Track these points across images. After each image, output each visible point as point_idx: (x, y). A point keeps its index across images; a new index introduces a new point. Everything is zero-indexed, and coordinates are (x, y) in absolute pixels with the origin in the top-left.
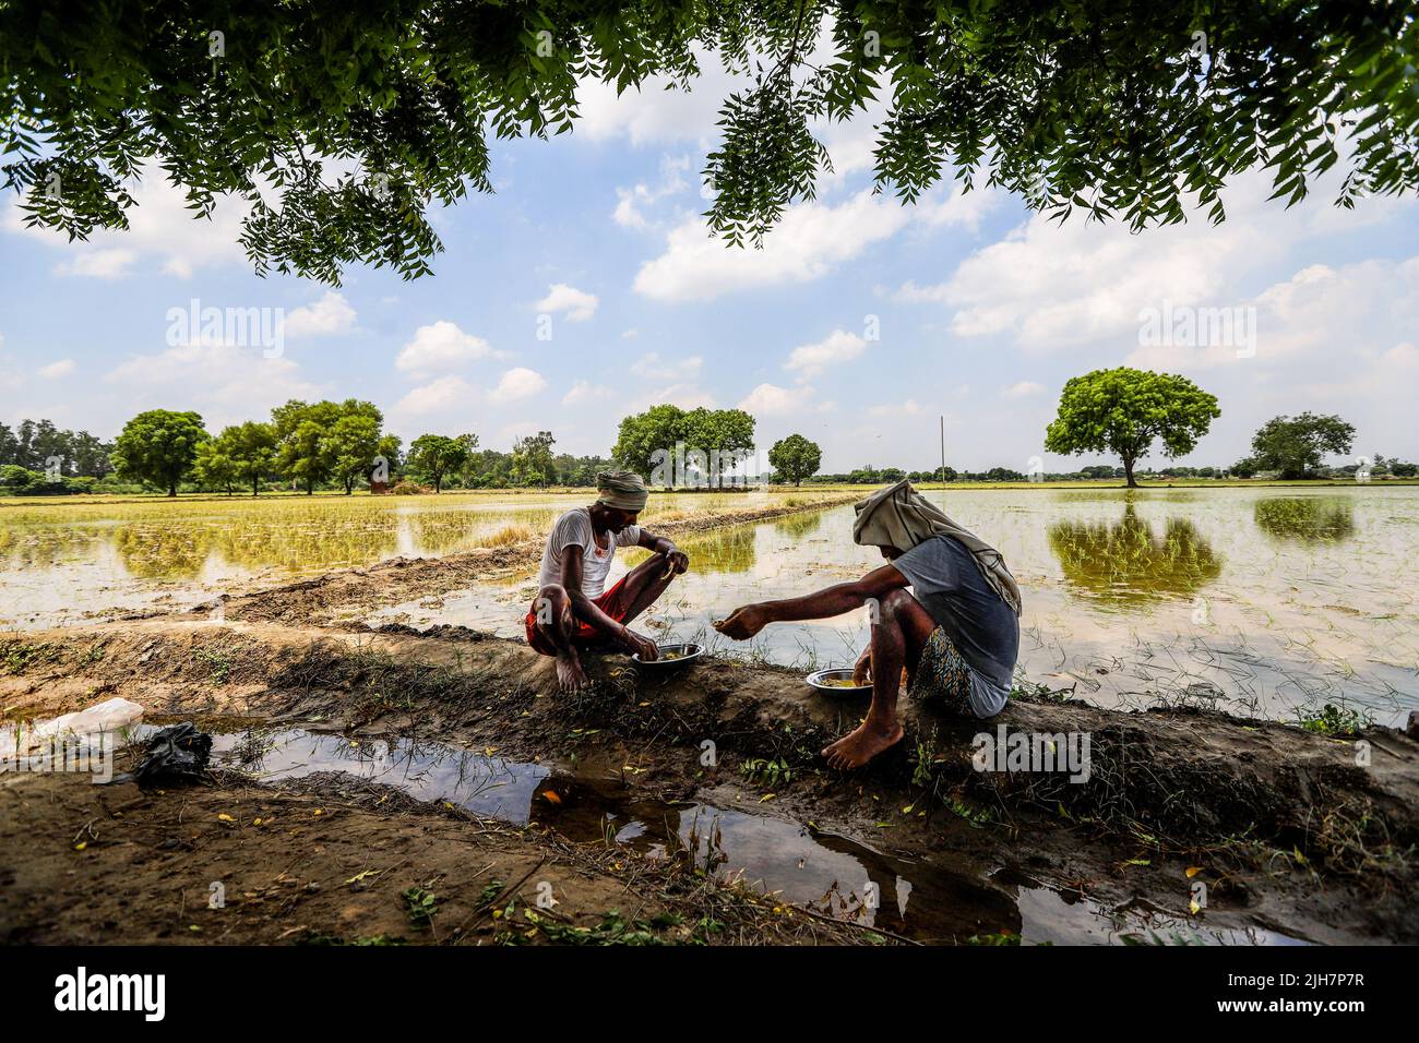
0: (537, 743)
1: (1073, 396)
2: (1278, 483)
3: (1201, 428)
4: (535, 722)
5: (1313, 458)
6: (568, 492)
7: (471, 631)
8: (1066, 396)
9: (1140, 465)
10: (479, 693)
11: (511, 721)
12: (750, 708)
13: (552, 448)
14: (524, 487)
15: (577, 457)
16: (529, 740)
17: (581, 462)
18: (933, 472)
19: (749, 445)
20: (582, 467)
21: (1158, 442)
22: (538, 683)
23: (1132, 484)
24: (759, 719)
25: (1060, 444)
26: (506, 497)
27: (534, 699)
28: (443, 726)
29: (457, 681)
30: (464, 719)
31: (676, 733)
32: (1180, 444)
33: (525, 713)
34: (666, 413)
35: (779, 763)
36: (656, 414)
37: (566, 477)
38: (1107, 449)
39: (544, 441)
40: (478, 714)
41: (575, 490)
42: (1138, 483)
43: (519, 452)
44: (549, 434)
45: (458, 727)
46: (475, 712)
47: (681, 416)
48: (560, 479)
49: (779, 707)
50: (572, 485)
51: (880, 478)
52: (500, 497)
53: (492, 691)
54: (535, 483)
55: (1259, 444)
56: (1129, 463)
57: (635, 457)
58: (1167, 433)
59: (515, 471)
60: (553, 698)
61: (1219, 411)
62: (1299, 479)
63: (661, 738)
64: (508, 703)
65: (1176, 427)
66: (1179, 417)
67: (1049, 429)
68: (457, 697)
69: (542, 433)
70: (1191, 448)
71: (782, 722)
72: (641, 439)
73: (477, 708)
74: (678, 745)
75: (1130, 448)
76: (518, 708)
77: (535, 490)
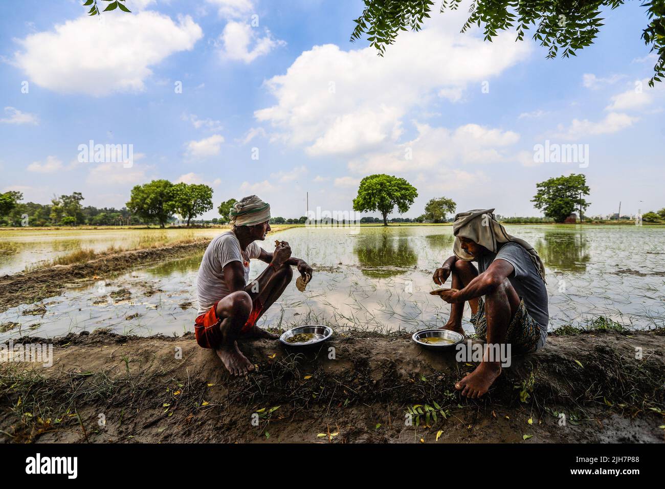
0: (229, 429)
1: (365, 186)
2: (433, 224)
3: (411, 201)
4: (218, 410)
5: (444, 215)
6: (95, 229)
7: (114, 336)
8: (362, 185)
9: (390, 217)
10: (149, 393)
11: (195, 413)
12: (391, 367)
13: (81, 202)
14: (60, 225)
15: (99, 208)
16: (221, 428)
17: (101, 211)
18: (299, 219)
19: (210, 203)
20: (102, 214)
21: (396, 207)
22: (205, 374)
23: (386, 225)
24: (401, 375)
25: (359, 207)
26: (49, 232)
27: (207, 390)
28: (121, 433)
29: (122, 384)
30: (142, 421)
31: (345, 397)
32: (404, 208)
33: (205, 403)
34: (162, 184)
35: (433, 406)
36: (156, 184)
37: (91, 220)
38: (377, 210)
39: (77, 197)
40: (157, 413)
41: (99, 228)
42: (388, 224)
43: (56, 204)
44: (80, 194)
45: (139, 429)
46: (151, 412)
47: (171, 186)
48: (86, 221)
49: (408, 363)
50: (95, 224)
51: (274, 222)
52: (43, 232)
53: (164, 389)
54: (68, 223)
55: (427, 209)
56: (385, 216)
57: (141, 208)
58: (399, 203)
59: (53, 215)
60: (225, 385)
61: (418, 194)
62: (440, 223)
63: (336, 403)
64: (184, 397)
65: (402, 201)
66: (404, 197)
67: (354, 201)
68: (126, 401)
69: (75, 193)
70: (407, 210)
71: (417, 374)
72: (145, 199)
73: (153, 407)
74: (351, 405)
75: (385, 209)
76: (196, 400)
77: (68, 228)
